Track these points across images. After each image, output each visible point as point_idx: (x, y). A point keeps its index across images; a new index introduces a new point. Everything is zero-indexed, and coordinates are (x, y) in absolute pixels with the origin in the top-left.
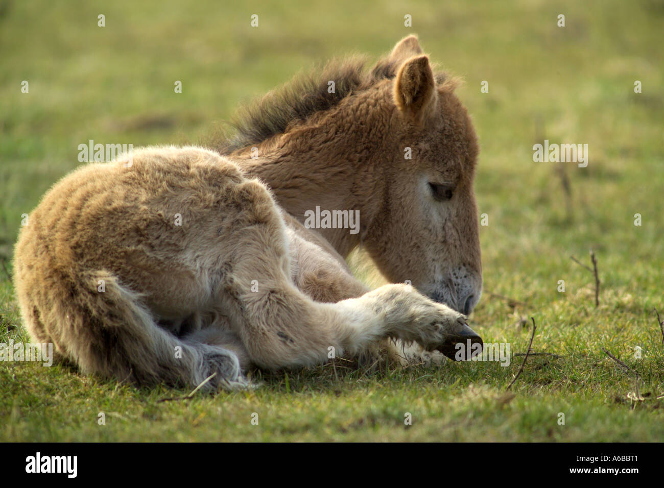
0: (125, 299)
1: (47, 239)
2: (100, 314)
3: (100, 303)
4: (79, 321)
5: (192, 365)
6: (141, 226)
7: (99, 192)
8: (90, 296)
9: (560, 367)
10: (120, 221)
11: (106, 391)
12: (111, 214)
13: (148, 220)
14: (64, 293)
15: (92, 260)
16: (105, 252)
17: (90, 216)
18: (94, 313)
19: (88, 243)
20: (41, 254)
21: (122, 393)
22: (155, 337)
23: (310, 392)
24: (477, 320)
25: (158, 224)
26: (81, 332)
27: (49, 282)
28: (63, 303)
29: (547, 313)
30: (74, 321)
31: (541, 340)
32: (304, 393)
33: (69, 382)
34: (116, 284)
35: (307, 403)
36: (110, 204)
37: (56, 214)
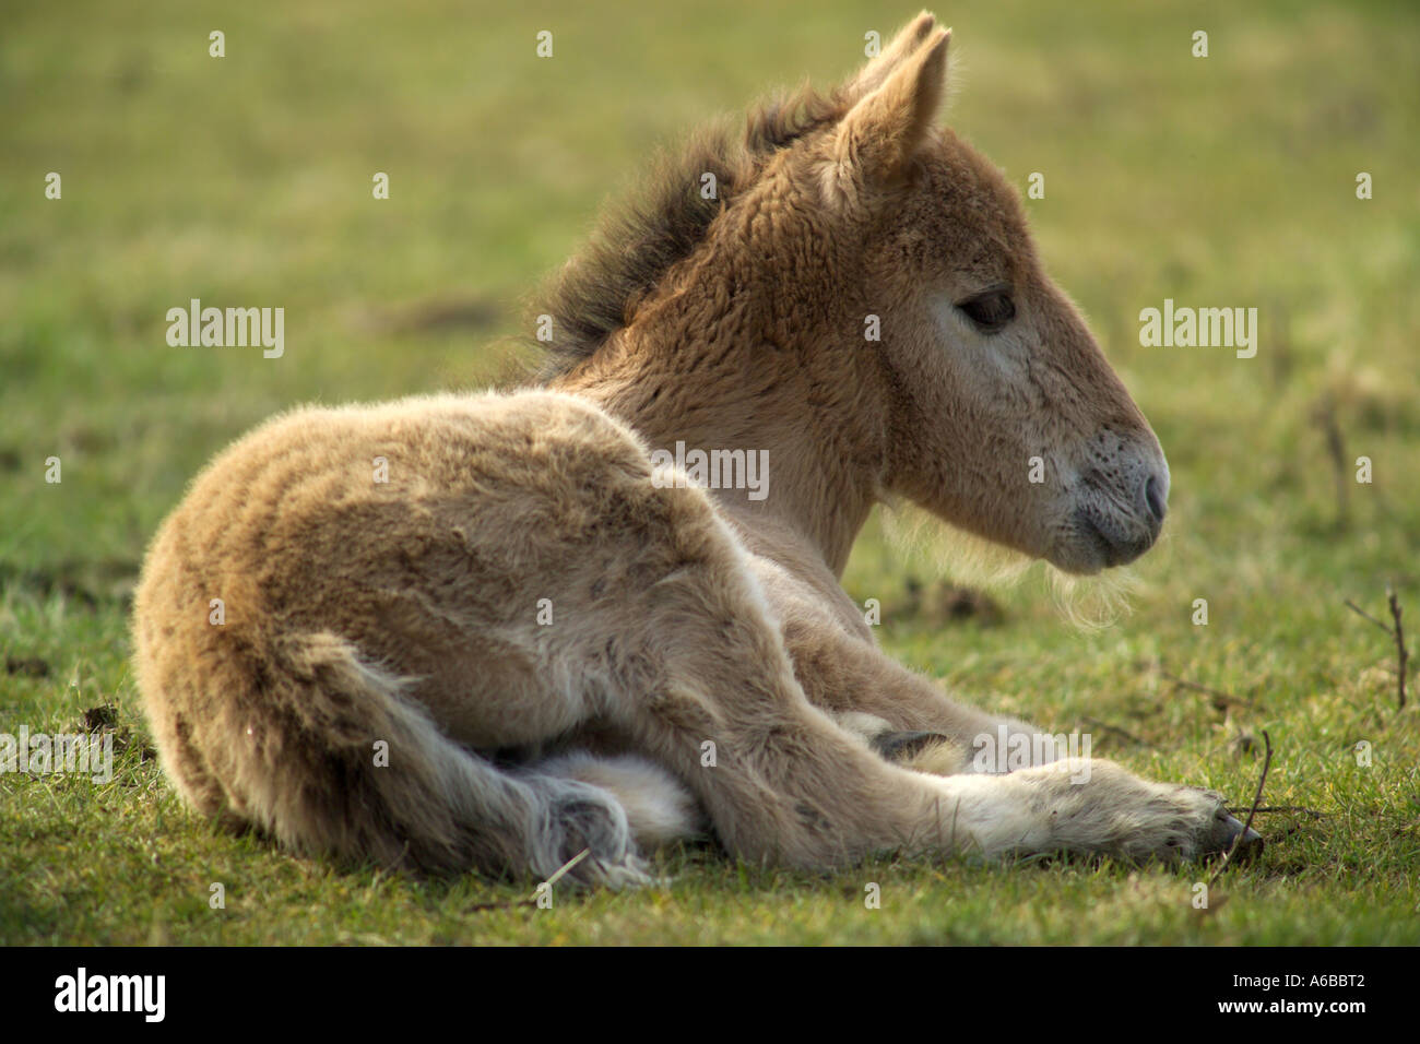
0: (373, 690)
1: (203, 572)
2: (321, 724)
3: (319, 699)
4: (273, 739)
5: (525, 822)
6: (411, 549)
7: (317, 472)
8: (297, 688)
9: (1322, 837)
10: (361, 533)
11: (353, 889)
12: (343, 516)
13: (429, 540)
14: (242, 683)
15: (302, 613)
16: (332, 599)
17: (297, 520)
18: (308, 722)
19: (293, 581)
20: (191, 601)
21: (388, 893)
22: (441, 764)
23: (789, 892)
24: (1147, 736)
25: (450, 552)
26: (279, 761)
27: (209, 660)
28: (239, 705)
29: (1296, 722)
30: (262, 738)
31: (1282, 779)
32: (777, 892)
33: (273, 869)
34: (353, 661)
35: (784, 914)
36: (341, 497)
37: (221, 515)
